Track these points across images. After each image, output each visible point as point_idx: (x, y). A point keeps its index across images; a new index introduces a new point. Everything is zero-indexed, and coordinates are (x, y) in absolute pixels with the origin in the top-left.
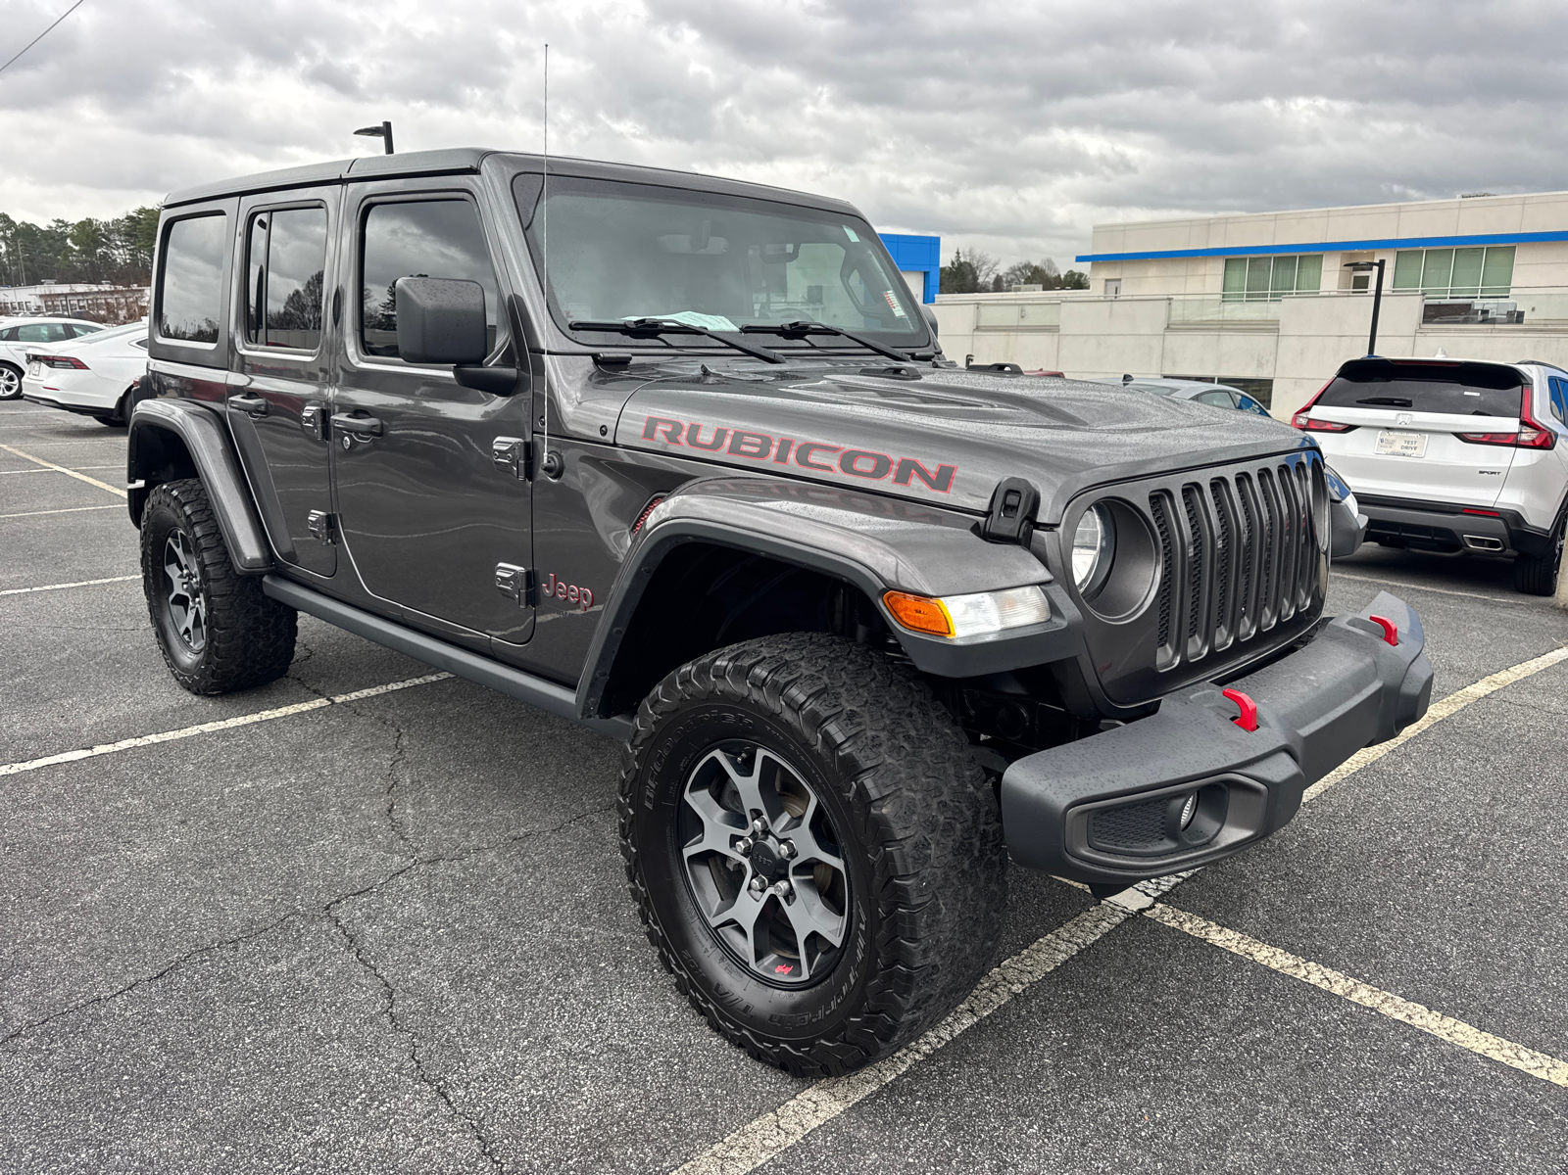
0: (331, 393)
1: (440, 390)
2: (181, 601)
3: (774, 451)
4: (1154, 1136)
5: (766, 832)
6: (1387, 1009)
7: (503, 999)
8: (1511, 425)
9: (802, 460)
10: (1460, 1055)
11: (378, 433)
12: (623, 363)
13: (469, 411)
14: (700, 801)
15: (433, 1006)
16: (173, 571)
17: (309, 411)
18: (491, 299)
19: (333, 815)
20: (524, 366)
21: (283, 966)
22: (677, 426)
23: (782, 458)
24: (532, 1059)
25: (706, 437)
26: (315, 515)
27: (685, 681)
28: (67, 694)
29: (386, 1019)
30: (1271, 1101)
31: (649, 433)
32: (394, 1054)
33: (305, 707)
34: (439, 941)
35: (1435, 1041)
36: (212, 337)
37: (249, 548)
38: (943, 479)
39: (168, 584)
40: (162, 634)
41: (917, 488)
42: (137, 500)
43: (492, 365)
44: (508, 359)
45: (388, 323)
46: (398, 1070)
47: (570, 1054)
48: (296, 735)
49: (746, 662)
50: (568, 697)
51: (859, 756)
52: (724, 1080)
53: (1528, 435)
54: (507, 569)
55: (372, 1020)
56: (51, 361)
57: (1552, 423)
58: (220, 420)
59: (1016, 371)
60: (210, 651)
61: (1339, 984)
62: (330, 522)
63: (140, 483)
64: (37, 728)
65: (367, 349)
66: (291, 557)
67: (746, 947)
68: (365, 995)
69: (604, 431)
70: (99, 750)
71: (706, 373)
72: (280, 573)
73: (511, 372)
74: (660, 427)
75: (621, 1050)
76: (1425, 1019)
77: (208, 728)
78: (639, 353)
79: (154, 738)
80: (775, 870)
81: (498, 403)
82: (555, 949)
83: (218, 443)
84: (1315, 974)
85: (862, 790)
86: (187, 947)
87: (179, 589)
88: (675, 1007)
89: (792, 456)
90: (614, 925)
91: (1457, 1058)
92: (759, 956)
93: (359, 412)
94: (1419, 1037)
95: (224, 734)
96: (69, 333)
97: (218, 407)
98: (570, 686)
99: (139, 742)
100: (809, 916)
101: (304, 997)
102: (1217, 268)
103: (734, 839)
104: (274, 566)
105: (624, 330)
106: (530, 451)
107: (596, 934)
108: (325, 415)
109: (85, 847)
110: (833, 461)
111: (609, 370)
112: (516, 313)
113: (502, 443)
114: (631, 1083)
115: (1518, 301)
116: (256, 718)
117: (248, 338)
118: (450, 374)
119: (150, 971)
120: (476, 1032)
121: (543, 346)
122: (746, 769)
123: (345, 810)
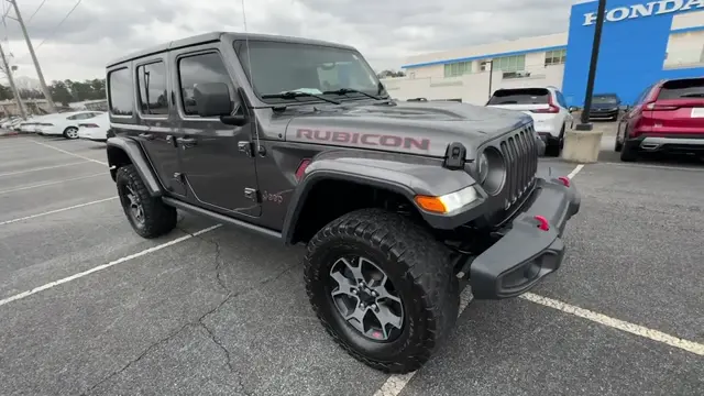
0: (176, 130)
1: (216, 126)
2: (135, 206)
3: (351, 139)
4: (519, 380)
5: (365, 287)
6: (577, 313)
7: (270, 352)
8: (546, 106)
9: (364, 141)
10: (608, 328)
11: (195, 144)
12: (283, 109)
13: (228, 133)
14: (336, 276)
15: (245, 360)
16: (130, 196)
17: (168, 137)
18: (231, 89)
19: (198, 280)
20: (247, 114)
21: (186, 348)
22: (310, 132)
23: (355, 141)
24: (286, 378)
25: (322, 135)
26: (176, 175)
27: (327, 233)
28: (98, 243)
29: (227, 367)
30: (554, 358)
31: (299, 136)
32: (233, 383)
33: (184, 238)
34: (243, 329)
35: (599, 325)
36: (130, 114)
37: (155, 188)
38: (425, 145)
39: (129, 201)
40: (130, 218)
41: (414, 149)
42: (113, 173)
43: (234, 114)
44: (240, 112)
45: (193, 103)
46: (236, 391)
47: (299, 374)
48: (181, 250)
49: (353, 226)
50: (279, 235)
51: (407, 262)
52: (359, 377)
53: (552, 109)
54: (248, 191)
55: (223, 368)
56: (86, 125)
57: (557, 104)
58: (138, 143)
59: (425, 100)
60: (146, 224)
61: (558, 305)
62: (182, 177)
63: (114, 167)
64: (89, 257)
65: (187, 113)
66: (171, 189)
67: (360, 326)
68: (218, 357)
69: (280, 136)
70: (111, 263)
71: (316, 110)
72: (168, 195)
73: (242, 117)
74: (303, 133)
75: (318, 369)
76: (592, 316)
77: (150, 250)
78: (289, 105)
79: (131, 257)
80: (370, 301)
81: (238, 128)
82: (285, 326)
83: (138, 152)
84: (549, 302)
85: (409, 275)
86: (149, 344)
87: (133, 202)
88: (334, 348)
89: (359, 140)
90: (306, 314)
91: (608, 330)
92: (366, 330)
93: (187, 136)
94: (591, 323)
95: (155, 253)
96: (93, 115)
97: (136, 138)
98: (279, 231)
99: (126, 259)
100: (386, 317)
101: (195, 362)
102: (442, 67)
103: (352, 290)
104: (165, 193)
105: (282, 97)
106: (252, 146)
107: (299, 319)
108: (174, 138)
109: (108, 305)
110: (377, 140)
111: (278, 112)
112: (241, 94)
113: (241, 144)
114: (325, 384)
115: (527, 70)
116: (166, 245)
117: (143, 113)
118: (218, 120)
119: (135, 357)
120: (262, 368)
121: (253, 105)
122: (356, 265)
123: (202, 277)
